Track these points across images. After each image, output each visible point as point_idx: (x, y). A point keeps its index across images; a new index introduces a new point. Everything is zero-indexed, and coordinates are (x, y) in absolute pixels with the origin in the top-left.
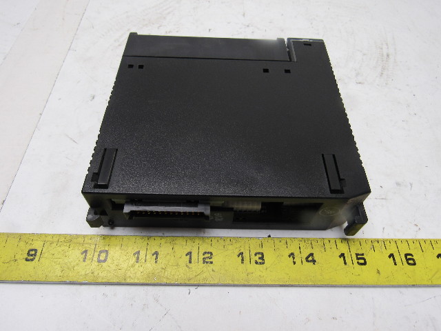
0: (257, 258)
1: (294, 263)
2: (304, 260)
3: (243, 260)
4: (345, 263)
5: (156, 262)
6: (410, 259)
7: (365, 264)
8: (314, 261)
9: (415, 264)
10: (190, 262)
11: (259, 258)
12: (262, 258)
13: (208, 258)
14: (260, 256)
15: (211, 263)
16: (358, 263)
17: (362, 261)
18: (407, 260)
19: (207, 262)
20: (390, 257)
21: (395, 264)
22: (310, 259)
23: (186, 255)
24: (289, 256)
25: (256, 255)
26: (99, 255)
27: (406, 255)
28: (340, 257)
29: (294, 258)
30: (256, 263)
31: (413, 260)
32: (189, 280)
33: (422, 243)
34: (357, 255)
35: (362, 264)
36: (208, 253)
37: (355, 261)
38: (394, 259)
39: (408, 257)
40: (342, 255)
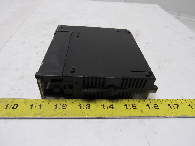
0: (87, 107)
1: (104, 108)
2: (108, 107)
3: (80, 107)
4: (127, 108)
5: (40, 109)
6: (156, 106)
7: (136, 108)
8: (113, 108)
9: (158, 108)
10: (56, 108)
11: (88, 107)
12: (89, 107)
13: (64, 107)
14: (89, 106)
15: (66, 109)
16: (133, 108)
17: (135, 107)
18: (155, 107)
19: (64, 108)
20: (147, 106)
21: (150, 108)
22: (111, 107)
23: (55, 106)
24: (102, 106)
25: (86, 105)
26: (14, 106)
27: (154, 105)
28: (125, 106)
29: (104, 107)
30: (87, 108)
31: (157, 107)
32: (55, 115)
33: (161, 101)
34: (132, 105)
35: (134, 108)
36: (65, 105)
37: (131, 107)
38: (149, 107)
39: (155, 106)
40: (126, 105)
